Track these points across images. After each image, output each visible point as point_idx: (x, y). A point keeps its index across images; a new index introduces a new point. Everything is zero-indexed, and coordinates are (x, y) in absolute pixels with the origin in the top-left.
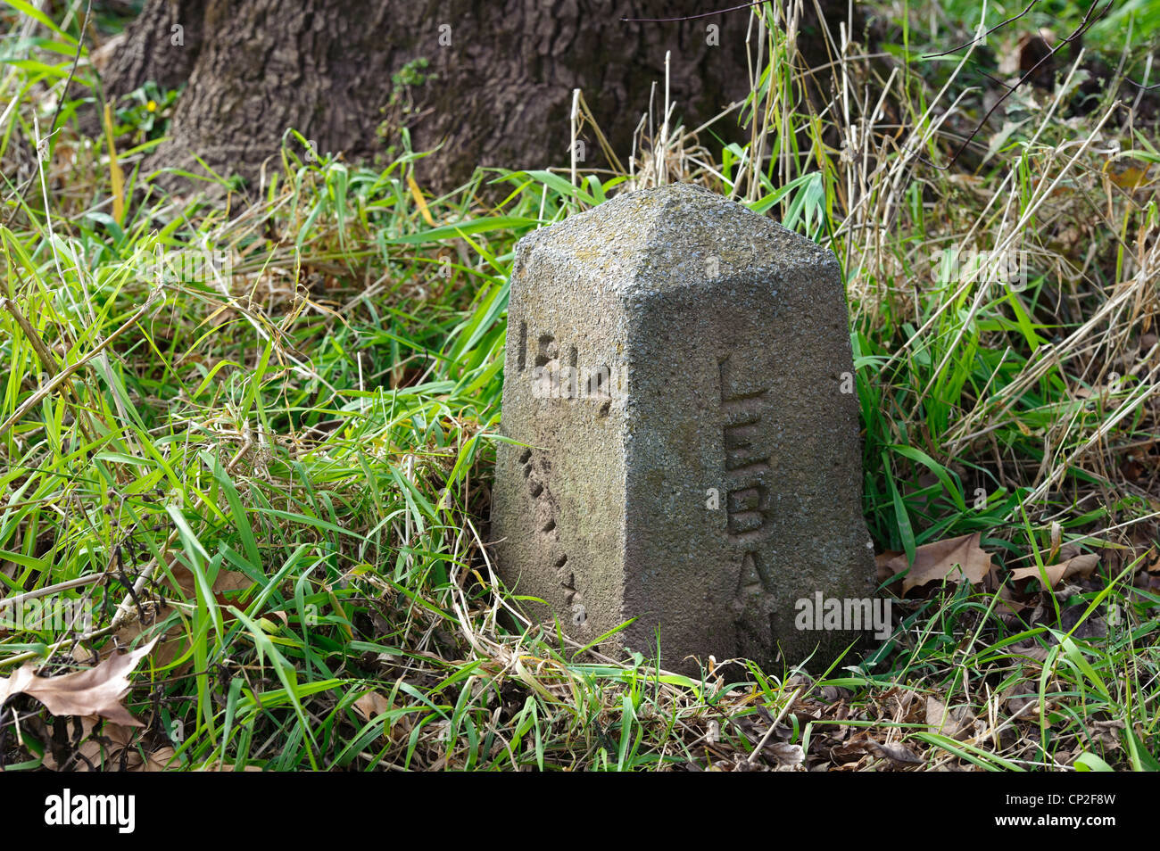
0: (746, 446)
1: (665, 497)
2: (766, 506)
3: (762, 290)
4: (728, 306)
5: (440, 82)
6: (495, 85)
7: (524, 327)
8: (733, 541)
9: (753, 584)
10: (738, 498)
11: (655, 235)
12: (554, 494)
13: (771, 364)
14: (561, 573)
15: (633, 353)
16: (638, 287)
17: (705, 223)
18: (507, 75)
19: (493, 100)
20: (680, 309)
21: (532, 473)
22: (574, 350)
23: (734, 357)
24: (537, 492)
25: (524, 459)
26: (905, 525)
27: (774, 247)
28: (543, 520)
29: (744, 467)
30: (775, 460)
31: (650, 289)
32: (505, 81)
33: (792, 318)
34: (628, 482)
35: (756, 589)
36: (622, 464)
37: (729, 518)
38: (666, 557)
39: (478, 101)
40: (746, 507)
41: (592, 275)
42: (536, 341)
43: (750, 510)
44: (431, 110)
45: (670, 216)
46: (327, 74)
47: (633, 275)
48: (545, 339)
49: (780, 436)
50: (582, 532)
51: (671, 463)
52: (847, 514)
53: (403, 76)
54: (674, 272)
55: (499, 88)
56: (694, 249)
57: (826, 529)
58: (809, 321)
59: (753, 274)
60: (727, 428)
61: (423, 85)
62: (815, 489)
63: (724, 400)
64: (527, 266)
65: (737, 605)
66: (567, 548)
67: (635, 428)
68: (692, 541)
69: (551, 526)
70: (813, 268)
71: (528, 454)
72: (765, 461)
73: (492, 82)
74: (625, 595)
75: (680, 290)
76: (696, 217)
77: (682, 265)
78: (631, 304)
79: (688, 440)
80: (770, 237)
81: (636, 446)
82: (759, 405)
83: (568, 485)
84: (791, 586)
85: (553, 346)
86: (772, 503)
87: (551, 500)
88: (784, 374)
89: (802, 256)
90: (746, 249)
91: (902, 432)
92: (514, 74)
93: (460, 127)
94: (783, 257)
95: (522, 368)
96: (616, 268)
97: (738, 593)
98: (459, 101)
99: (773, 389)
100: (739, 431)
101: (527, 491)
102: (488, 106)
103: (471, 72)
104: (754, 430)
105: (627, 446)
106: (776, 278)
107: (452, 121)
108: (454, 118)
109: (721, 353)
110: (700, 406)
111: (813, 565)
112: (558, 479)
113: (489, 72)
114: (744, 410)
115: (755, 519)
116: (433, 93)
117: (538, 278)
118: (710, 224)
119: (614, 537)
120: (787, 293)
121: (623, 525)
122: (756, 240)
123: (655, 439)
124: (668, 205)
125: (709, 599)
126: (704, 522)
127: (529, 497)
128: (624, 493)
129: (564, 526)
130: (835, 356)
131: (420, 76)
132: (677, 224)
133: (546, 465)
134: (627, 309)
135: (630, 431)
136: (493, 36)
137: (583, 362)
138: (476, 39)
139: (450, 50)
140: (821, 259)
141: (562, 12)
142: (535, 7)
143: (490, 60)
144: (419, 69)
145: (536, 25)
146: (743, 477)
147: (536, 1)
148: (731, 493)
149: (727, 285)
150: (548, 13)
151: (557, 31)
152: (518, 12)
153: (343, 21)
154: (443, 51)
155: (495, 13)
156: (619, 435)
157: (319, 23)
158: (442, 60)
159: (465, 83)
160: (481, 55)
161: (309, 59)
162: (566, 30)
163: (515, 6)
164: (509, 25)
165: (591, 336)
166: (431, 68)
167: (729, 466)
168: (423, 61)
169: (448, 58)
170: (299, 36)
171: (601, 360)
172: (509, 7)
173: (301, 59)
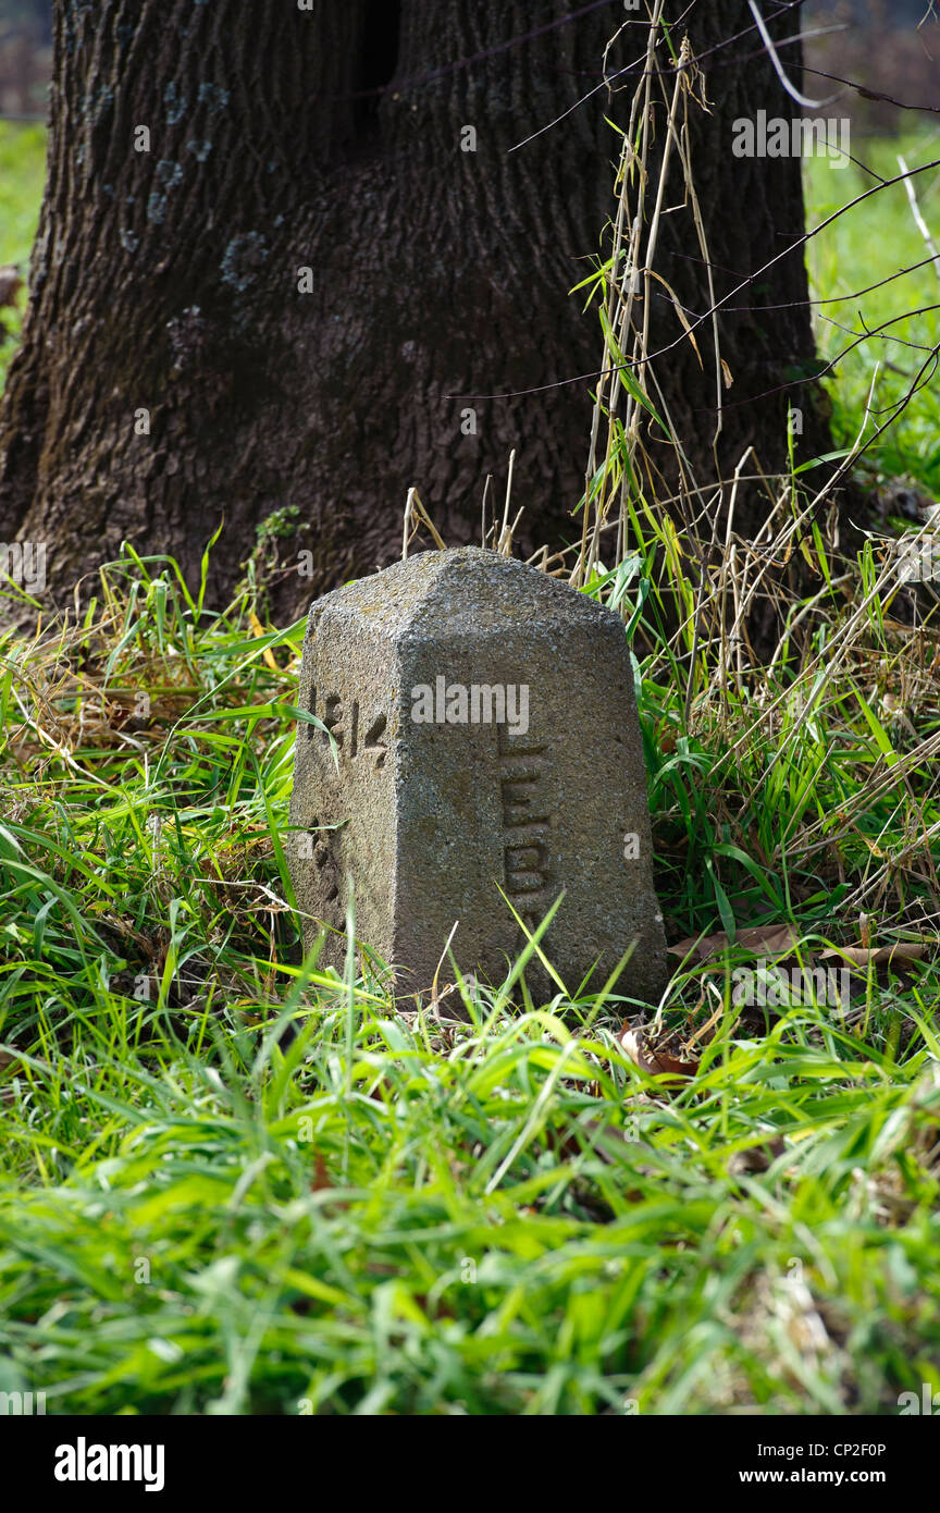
0: (525, 803)
1: (438, 847)
2: (546, 867)
3: (541, 642)
4: (506, 657)
5: (313, 533)
6: (377, 536)
7: (314, 690)
10: (516, 855)
11: (435, 588)
12: (337, 858)
13: (551, 720)
15: (405, 696)
16: (412, 632)
17: (489, 579)
20: (455, 656)
21: (320, 842)
22: (356, 705)
24: (322, 863)
27: (557, 604)
28: (327, 888)
29: (523, 824)
30: (555, 819)
31: (426, 635)
32: (389, 532)
33: (573, 676)
34: (399, 827)
36: (394, 811)
37: (507, 876)
38: (438, 908)
39: (354, 554)
40: (524, 865)
41: (373, 625)
42: (324, 705)
43: (529, 869)
44: (299, 565)
45: (454, 571)
46: (179, 526)
47: (409, 622)
48: (333, 701)
49: (560, 795)
50: (361, 891)
51: (444, 813)
52: (632, 882)
53: (268, 527)
54: (450, 621)
55: (381, 540)
56: (475, 601)
57: (611, 896)
58: (590, 678)
59: (532, 628)
60: (504, 782)
61: (292, 535)
62: (597, 853)
63: (501, 754)
64: (317, 629)
67: (406, 772)
68: (467, 895)
69: (334, 894)
70: (596, 626)
71: (316, 823)
72: (545, 820)
73: (373, 533)
74: (395, 944)
75: (456, 638)
76: (480, 574)
77: (460, 616)
78: (404, 649)
79: (463, 790)
80: (555, 595)
81: (406, 791)
82: (538, 762)
83: (350, 846)
84: (572, 952)
85: (340, 707)
86: (552, 864)
87: (335, 865)
88: (564, 732)
89: (585, 614)
90: (528, 605)
91: (725, 834)
94: (565, 614)
95: (311, 736)
96: (394, 618)
98: (332, 554)
99: (553, 746)
100: (518, 787)
101: (313, 862)
102: (367, 560)
103: (348, 521)
104: (533, 787)
105: (398, 791)
106: (556, 633)
107: (324, 577)
108: (326, 574)
110: (475, 757)
111: (596, 933)
112: (340, 841)
113: (370, 522)
114: (523, 765)
115: (532, 879)
117: (326, 639)
118: (493, 581)
119: (387, 887)
120: (567, 649)
121: (394, 873)
122: (540, 598)
123: (427, 787)
124: (453, 562)
125: (484, 957)
126: (479, 876)
127: (315, 868)
128: (395, 838)
129: (344, 889)
130: (619, 717)
131: (289, 526)
132: (460, 579)
134: (400, 653)
135: (402, 777)
136: (377, 480)
137: (364, 714)
138: (358, 484)
139: (327, 497)
140: (605, 618)
141: (460, 453)
142: (429, 447)
143: (373, 507)
144: (289, 518)
145: (429, 468)
146: (522, 835)
147: (430, 437)
148: (508, 849)
149: (505, 636)
150: (442, 453)
151: (454, 474)
152: (408, 451)
153: (201, 464)
154: (318, 497)
155: (381, 453)
156: (392, 782)
157: (173, 466)
158: (316, 508)
159: (340, 533)
160: (361, 503)
161: (159, 508)
162: (464, 473)
163: (405, 445)
164: (397, 467)
165: (372, 687)
166: (302, 517)
167: (507, 822)
168: (294, 510)
169: (323, 505)
170: (149, 481)
171: (378, 710)
172: (398, 445)
173: (150, 509)
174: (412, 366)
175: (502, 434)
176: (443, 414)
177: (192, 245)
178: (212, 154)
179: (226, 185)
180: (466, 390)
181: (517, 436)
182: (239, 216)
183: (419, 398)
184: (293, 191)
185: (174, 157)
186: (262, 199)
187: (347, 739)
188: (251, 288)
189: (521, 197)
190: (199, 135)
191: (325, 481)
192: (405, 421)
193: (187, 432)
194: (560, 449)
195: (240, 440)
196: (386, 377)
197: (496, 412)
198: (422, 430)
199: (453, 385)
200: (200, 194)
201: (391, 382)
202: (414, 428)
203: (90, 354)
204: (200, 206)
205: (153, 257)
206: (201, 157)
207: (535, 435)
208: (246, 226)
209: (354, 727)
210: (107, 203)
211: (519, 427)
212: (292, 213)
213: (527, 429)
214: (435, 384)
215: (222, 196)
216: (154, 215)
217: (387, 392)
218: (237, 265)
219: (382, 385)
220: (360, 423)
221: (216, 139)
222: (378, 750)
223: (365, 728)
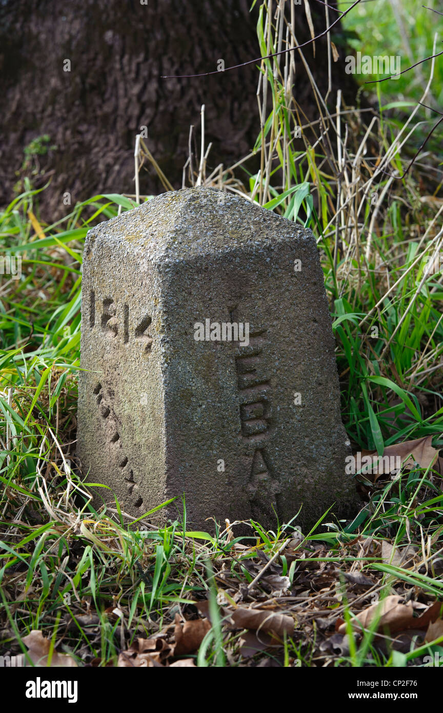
0: (253, 371)
1: (194, 409)
2: (269, 415)
3: (259, 257)
4: (235, 269)
5: (59, 152)
6: (98, 152)
7: (93, 295)
8: (246, 441)
9: (262, 472)
10: (248, 409)
11: (180, 221)
12: (117, 413)
13: (268, 311)
14: (124, 471)
15: (165, 303)
16: (167, 256)
17: (217, 211)
18: (107, 145)
19: (97, 163)
20: (199, 271)
21: (103, 400)
22: (127, 307)
23: (241, 307)
24: (106, 415)
25: (97, 391)
26: (376, 432)
27: (267, 227)
28: (111, 433)
29: (252, 387)
30: (274, 381)
31: (177, 257)
32: (105, 149)
33: (282, 278)
34: (166, 398)
35: (264, 476)
36: (161, 386)
37: (242, 424)
38: (196, 453)
39: (86, 164)
40: (254, 416)
41: (136, 251)
42: (101, 304)
43: (257, 418)
44: (52, 172)
45: (192, 207)
47: (164, 248)
48: (108, 302)
49: (277, 363)
50: (137, 439)
51: (197, 385)
52: (329, 420)
53: (32, 149)
54: (194, 245)
55: (101, 154)
56: (209, 229)
57: (315, 431)
58: (294, 279)
59: (252, 246)
60: (237, 358)
61: (46, 154)
64: (93, 250)
65: (251, 489)
66: (127, 452)
67: (169, 359)
68: (216, 441)
69: (116, 438)
70: (296, 241)
71: (100, 387)
72: (267, 382)
73: (96, 150)
74: (167, 481)
75: (198, 258)
76: (210, 208)
77: (200, 241)
78: (162, 269)
79: (209, 367)
80: (264, 220)
81: (171, 372)
82: (261, 342)
83: (127, 406)
84: (291, 473)
85: (113, 306)
86: (273, 413)
87: (116, 418)
88: (277, 319)
89: (288, 233)
90: (247, 229)
91: (375, 368)
92: (112, 144)
93: (74, 183)
94: (274, 234)
95: (92, 325)
96: (152, 245)
97: (251, 479)
98: (72, 164)
99: (270, 329)
100: (247, 361)
101: (99, 414)
102: (93, 167)
103: (81, 143)
104: (258, 360)
105: (164, 372)
106: (269, 249)
107: (68, 179)
108: (69, 177)
109: (230, 303)
111: (306, 458)
112: (120, 402)
113: (93, 143)
115: (261, 425)
116: (54, 160)
118: (221, 212)
119: (158, 440)
120: (277, 259)
121: (163, 430)
122: (254, 223)
123: (185, 367)
124: (190, 200)
125: (230, 484)
126: (224, 427)
127: (101, 418)
128: (163, 406)
129: (124, 436)
130: (315, 305)
131: (45, 148)
132: (197, 213)
133: (111, 393)
134: (160, 272)
135: (166, 361)
136: (96, 117)
137: (133, 314)
138: (84, 120)
139: (66, 129)
140: (302, 235)
141: (145, 98)
142: (126, 95)
143: (94, 135)
144: (43, 143)
145: (127, 108)
146: (252, 395)
147: (126, 90)
148: (242, 406)
149: (233, 254)
150: (134, 99)
151: (142, 112)
152: (113, 99)
154: (61, 129)
155: (97, 101)
156: (159, 365)
158: (60, 136)
159: (76, 151)
160: (87, 131)
162: (149, 111)
163: (111, 95)
164: (107, 108)
165: (137, 295)
166: (52, 142)
167: (241, 387)
168: (46, 137)
169: (64, 134)
171: (144, 312)
172: (107, 95)
174: (111, 47)
175: (169, 86)
176: (133, 75)
180: (146, 59)
181: (178, 87)
183: (118, 66)
187: (121, 329)
191: (64, 119)
192: (110, 80)
194: (205, 93)
195: (10, 96)
196: (96, 54)
197: (165, 72)
198: (121, 85)
199: (138, 56)
201: (100, 57)
202: (115, 85)
207: (189, 85)
209: (126, 322)
211: (179, 80)
213: (184, 82)
214: (126, 57)
217: (99, 63)
219: (95, 59)
220: (83, 82)
222: (145, 340)
223: (134, 324)
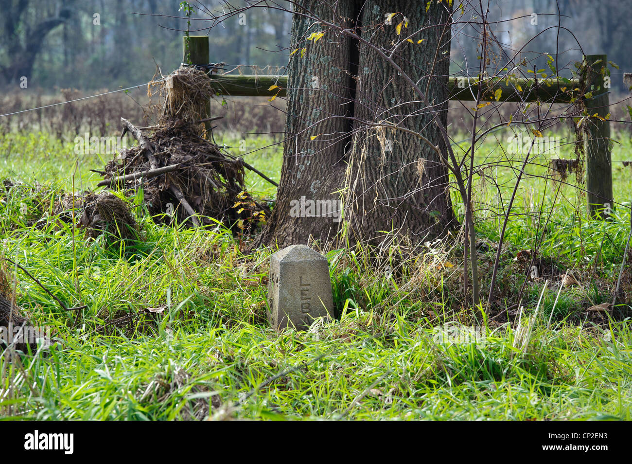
0: (306, 295)
1: (287, 303)
2: (310, 308)
3: (310, 263)
4: (302, 266)
8: (303, 314)
9: (307, 324)
10: (304, 305)
11: (289, 252)
13: (311, 279)
14: (272, 321)
15: (281, 273)
16: (283, 261)
20: (291, 265)
23: (303, 276)
29: (305, 299)
30: (312, 298)
31: (286, 261)
33: (316, 270)
34: (279, 299)
37: (302, 310)
40: (305, 307)
41: (278, 259)
42: (272, 275)
47: (283, 258)
49: (313, 294)
51: (289, 296)
54: (291, 259)
56: (297, 255)
58: (320, 271)
59: (308, 260)
60: (301, 291)
62: (321, 305)
63: (301, 285)
66: (273, 316)
67: (280, 288)
68: (293, 313)
70: (321, 261)
72: (310, 299)
74: (278, 322)
75: (292, 262)
76: (300, 249)
77: (294, 257)
78: (281, 264)
79: (292, 292)
80: (314, 254)
81: (281, 292)
82: (309, 287)
83: (274, 303)
85: (274, 275)
88: (314, 281)
89: (319, 258)
90: (308, 256)
94: (315, 258)
96: (281, 258)
99: (312, 284)
100: (304, 292)
104: (307, 292)
106: (313, 262)
109: (300, 275)
110: (295, 285)
114: (305, 288)
115: (307, 310)
118: (302, 251)
119: (277, 311)
120: (315, 264)
121: (278, 308)
123: (285, 291)
124: (296, 247)
126: (296, 309)
127: (270, 306)
128: (278, 301)
129: (273, 312)
132: (295, 250)
137: (276, 277)
140: (323, 259)
146: (305, 301)
148: (302, 304)
149: (302, 262)
153: (303, 230)
157: (298, 230)
161: (294, 239)
167: (302, 299)
170: (293, 233)
171: (278, 276)
173: (292, 239)
177: (305, 183)
178: (310, 164)
179: (313, 170)
182: (315, 177)
184: (327, 172)
185: (303, 164)
186: (320, 173)
187: (274, 282)
188: (317, 192)
189: (371, 174)
190: (308, 159)
193: (301, 223)
195: (312, 225)
200: (307, 172)
203: (285, 206)
204: (307, 175)
205: (297, 186)
206: (308, 164)
207: (371, 225)
208: (317, 179)
210: (290, 174)
211: (368, 223)
212: (326, 177)
213: (370, 224)
215: (312, 173)
216: (298, 177)
218: (314, 187)
221: (311, 160)
222: (277, 284)
223: (276, 279)
